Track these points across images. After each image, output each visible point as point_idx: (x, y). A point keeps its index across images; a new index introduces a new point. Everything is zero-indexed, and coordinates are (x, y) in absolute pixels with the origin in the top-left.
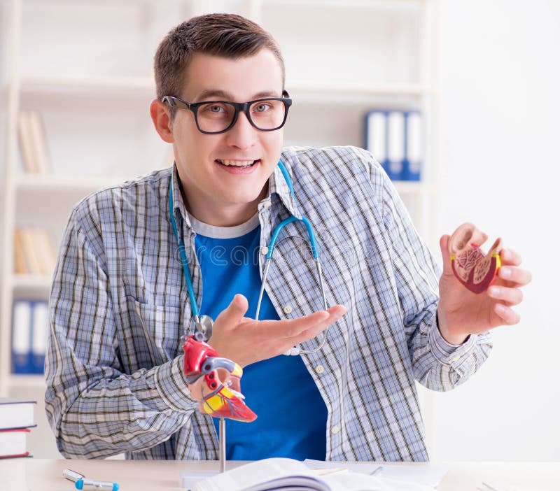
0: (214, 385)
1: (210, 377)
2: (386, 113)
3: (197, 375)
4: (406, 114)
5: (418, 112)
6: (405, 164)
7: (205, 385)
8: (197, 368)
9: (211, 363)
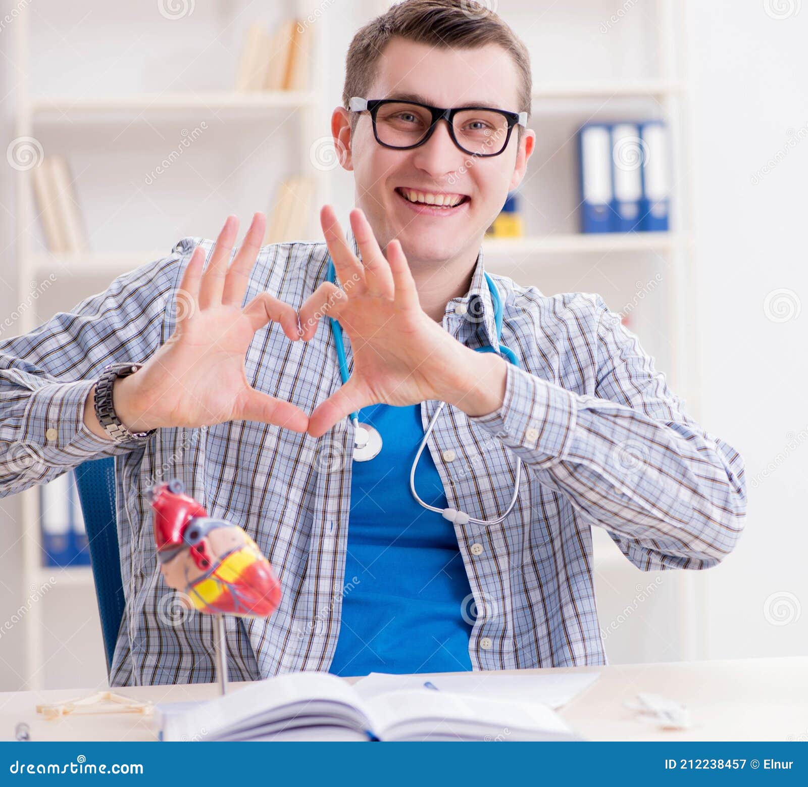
0: (205, 563)
1: (198, 550)
2: (610, 127)
3: (178, 548)
4: (640, 128)
5: (661, 123)
6: (643, 204)
7: (191, 563)
8: (175, 536)
9: (199, 528)
